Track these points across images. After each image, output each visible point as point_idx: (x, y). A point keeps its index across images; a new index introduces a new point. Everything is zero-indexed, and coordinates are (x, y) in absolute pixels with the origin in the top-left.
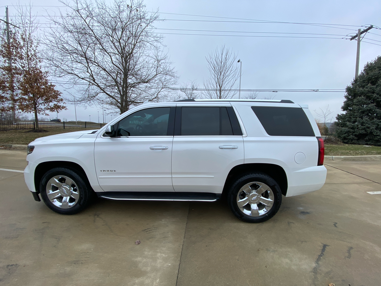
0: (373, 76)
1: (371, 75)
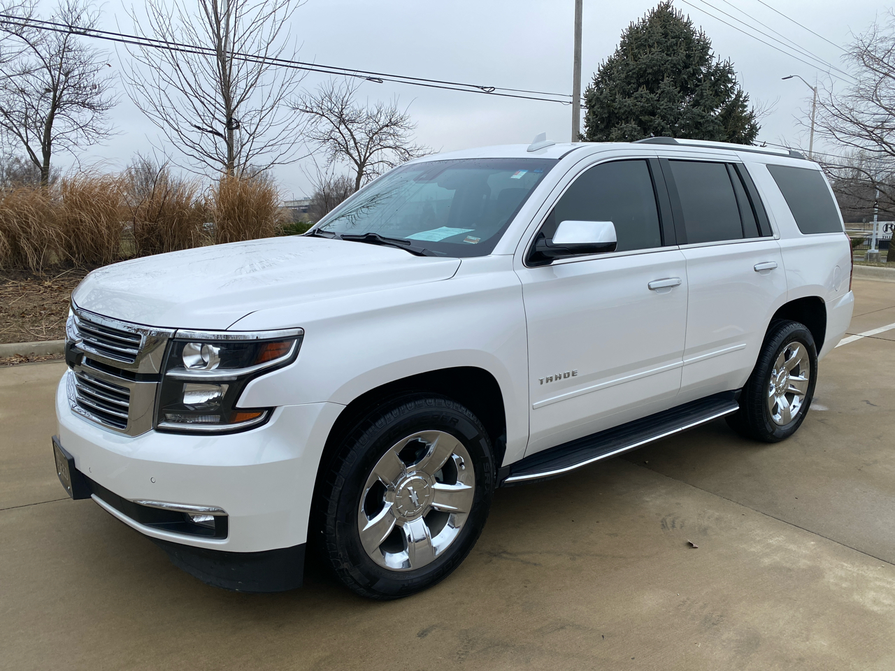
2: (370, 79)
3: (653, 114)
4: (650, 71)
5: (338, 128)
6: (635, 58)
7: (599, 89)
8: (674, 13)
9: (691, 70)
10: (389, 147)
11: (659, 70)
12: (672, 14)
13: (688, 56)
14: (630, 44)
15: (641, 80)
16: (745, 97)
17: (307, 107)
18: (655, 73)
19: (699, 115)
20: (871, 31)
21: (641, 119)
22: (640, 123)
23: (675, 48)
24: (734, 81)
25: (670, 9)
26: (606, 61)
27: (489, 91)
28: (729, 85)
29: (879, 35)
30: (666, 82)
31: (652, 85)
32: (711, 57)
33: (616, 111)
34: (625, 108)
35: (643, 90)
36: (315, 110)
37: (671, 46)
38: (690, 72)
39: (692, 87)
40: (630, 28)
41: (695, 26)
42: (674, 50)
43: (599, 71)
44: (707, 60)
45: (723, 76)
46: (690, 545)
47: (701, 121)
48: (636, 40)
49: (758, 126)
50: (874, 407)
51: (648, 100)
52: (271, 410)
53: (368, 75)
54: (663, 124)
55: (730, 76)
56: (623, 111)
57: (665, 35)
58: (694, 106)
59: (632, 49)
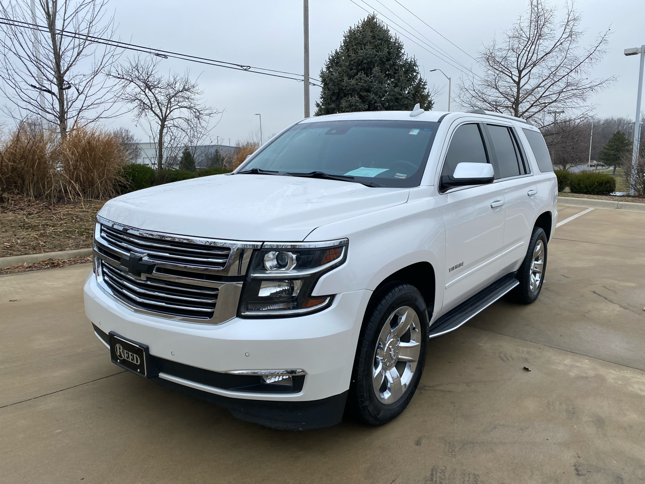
0: (364, 58)
1: (362, 56)
2: (158, 55)
3: (368, 91)
4: (365, 61)
5: (145, 92)
6: (356, 52)
7: (330, 71)
8: (378, 23)
9: (391, 62)
10: (184, 107)
11: (371, 61)
12: (376, 23)
13: (389, 53)
14: (350, 42)
15: (360, 68)
16: (425, 83)
17: (119, 74)
18: (368, 63)
19: (398, 93)
20: (492, 43)
21: (361, 95)
22: (361, 97)
23: (380, 47)
24: (417, 71)
25: (375, 20)
26: (334, 52)
27: (246, 69)
28: (415, 74)
29: (497, 47)
30: (376, 69)
31: (368, 71)
32: (403, 54)
33: (344, 88)
34: (351, 86)
35: (361, 75)
36: (125, 77)
37: (378, 45)
38: (391, 63)
39: (393, 74)
40: (350, 31)
41: (392, 33)
42: (379, 48)
43: (329, 59)
44: (401, 57)
45: (410, 68)
46: (526, 369)
47: (400, 97)
48: (354, 40)
49: (433, 102)
50: (568, 279)
51: (365, 81)
52: (333, 297)
53: (157, 52)
54: (375, 98)
55: (415, 67)
56: (349, 88)
57: (374, 37)
58: (395, 87)
59: (352, 46)
